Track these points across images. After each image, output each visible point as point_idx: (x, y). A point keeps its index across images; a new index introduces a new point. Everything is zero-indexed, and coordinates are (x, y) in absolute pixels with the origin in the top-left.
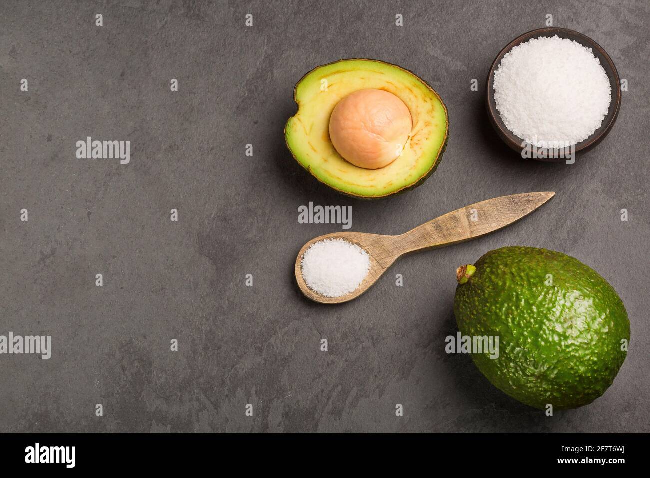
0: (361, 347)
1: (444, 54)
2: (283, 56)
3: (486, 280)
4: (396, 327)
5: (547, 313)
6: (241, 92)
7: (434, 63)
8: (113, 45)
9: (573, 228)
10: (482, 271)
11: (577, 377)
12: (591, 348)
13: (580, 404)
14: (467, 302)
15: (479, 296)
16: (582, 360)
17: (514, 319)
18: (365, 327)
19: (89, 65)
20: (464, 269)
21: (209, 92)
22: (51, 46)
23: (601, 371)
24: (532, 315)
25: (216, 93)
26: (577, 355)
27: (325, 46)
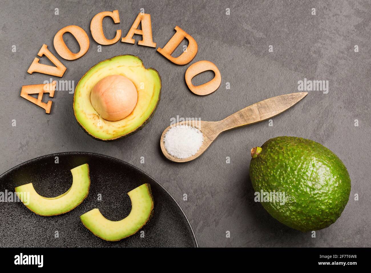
0: (205, 197)
1: (252, 28)
2: (160, 30)
3: (267, 155)
4: (225, 186)
5: (303, 175)
6: (135, 50)
7: (246, 33)
8: (62, 23)
9: (327, 128)
10: (265, 150)
11: (320, 212)
12: (328, 195)
13: (322, 227)
14: (257, 168)
15: (264, 164)
16: (323, 202)
17: (284, 179)
18: (207, 186)
19: (48, 35)
20: (255, 149)
21: (117, 50)
22: (26, 24)
23: (334, 209)
24: (294, 176)
25: (121, 51)
26: (320, 199)
27: (184, 24)
